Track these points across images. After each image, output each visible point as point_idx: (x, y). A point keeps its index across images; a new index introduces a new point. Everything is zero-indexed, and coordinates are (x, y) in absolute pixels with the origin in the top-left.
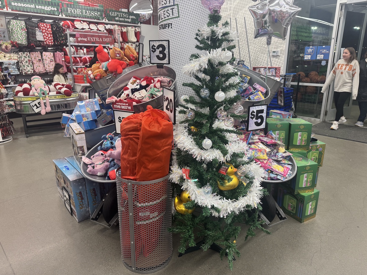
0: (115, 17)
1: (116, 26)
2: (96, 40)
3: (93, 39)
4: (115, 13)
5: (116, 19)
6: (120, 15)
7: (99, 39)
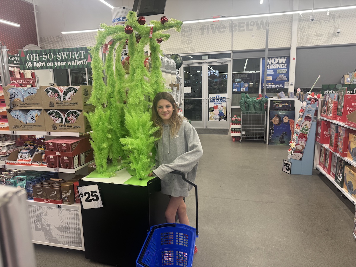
0: (13, 61)
1: (15, 68)
2: (22, 82)
3: (21, 82)
4: (13, 57)
5: (14, 62)
6: (18, 59)
7: (25, 81)
